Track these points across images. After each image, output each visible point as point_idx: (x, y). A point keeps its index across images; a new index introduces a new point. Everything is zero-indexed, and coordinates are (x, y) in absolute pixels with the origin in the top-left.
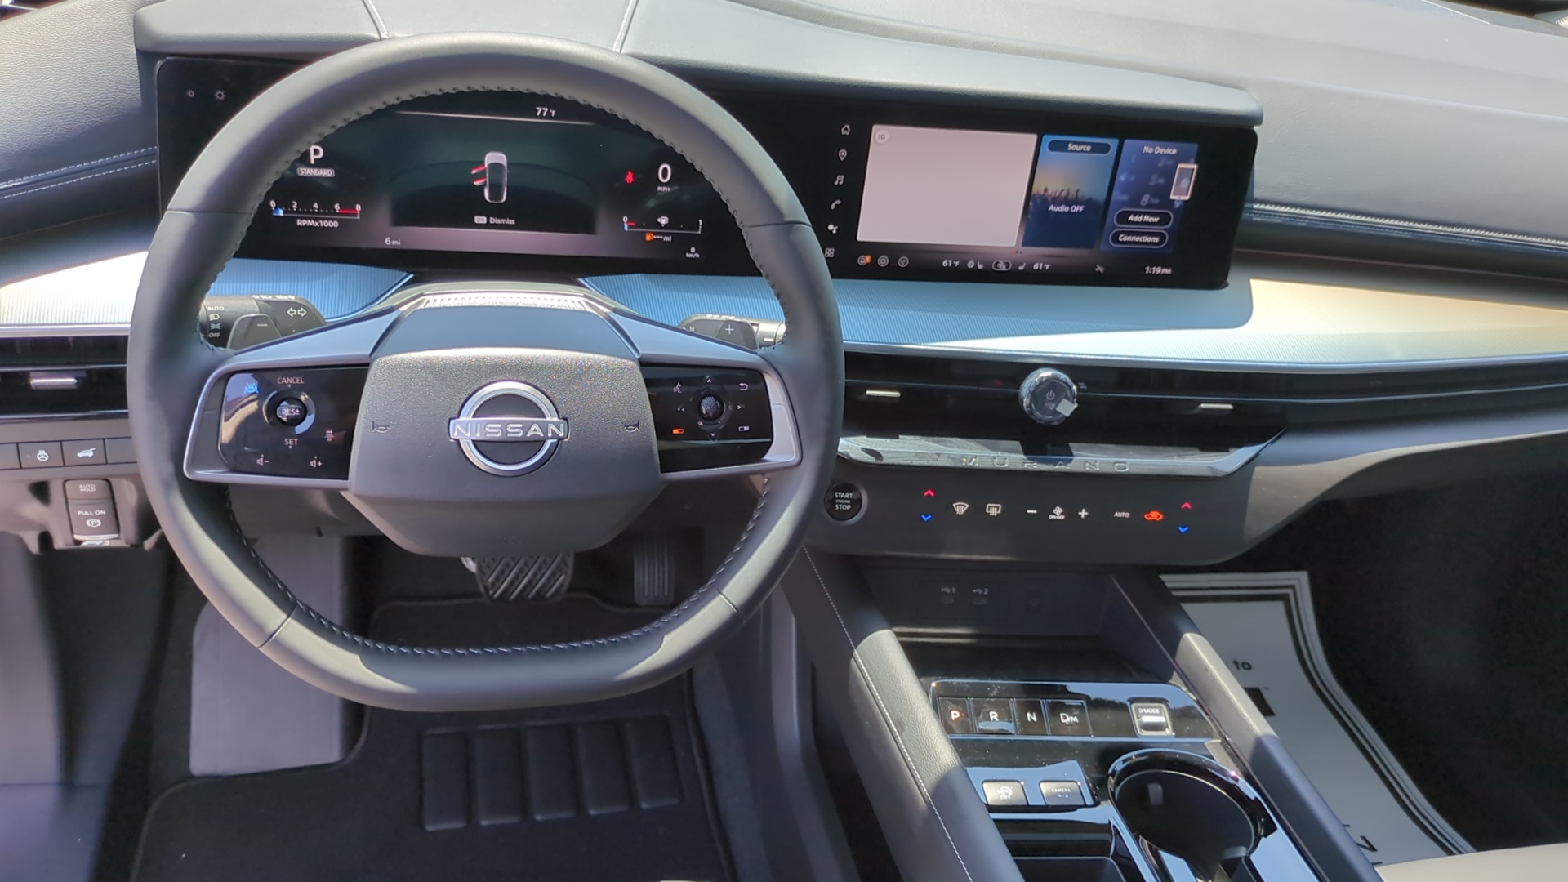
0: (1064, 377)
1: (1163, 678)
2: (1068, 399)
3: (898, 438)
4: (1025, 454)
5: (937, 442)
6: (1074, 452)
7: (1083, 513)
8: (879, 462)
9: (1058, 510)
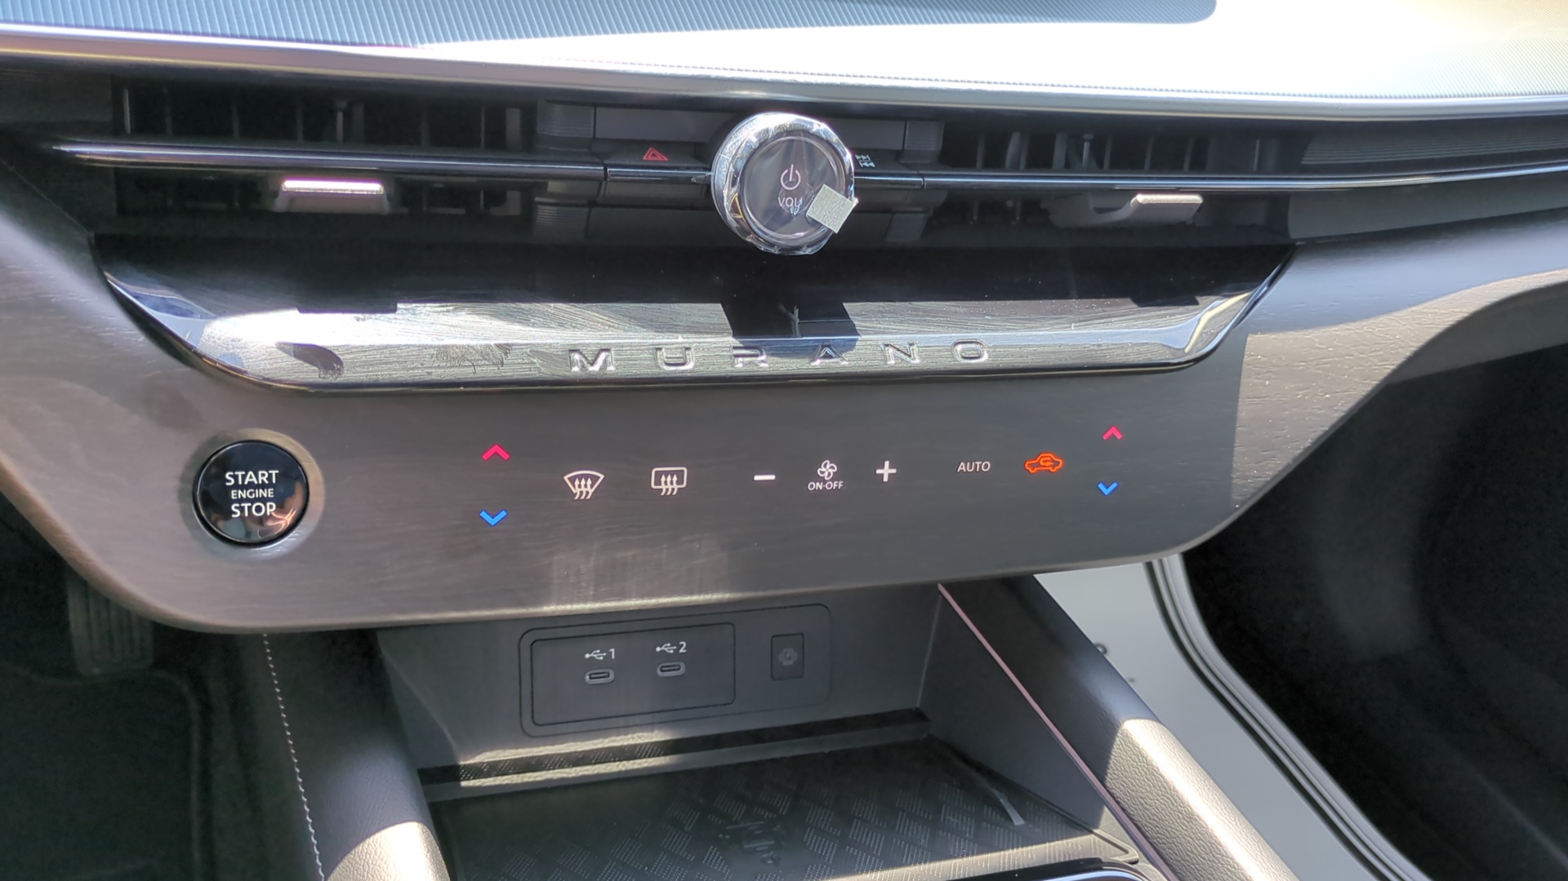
0: (819, 126)
1: (1084, 826)
2: (832, 185)
3: (394, 310)
4: (736, 335)
5: (508, 317)
6: (858, 323)
7: (886, 471)
8: (331, 379)
9: (827, 469)
